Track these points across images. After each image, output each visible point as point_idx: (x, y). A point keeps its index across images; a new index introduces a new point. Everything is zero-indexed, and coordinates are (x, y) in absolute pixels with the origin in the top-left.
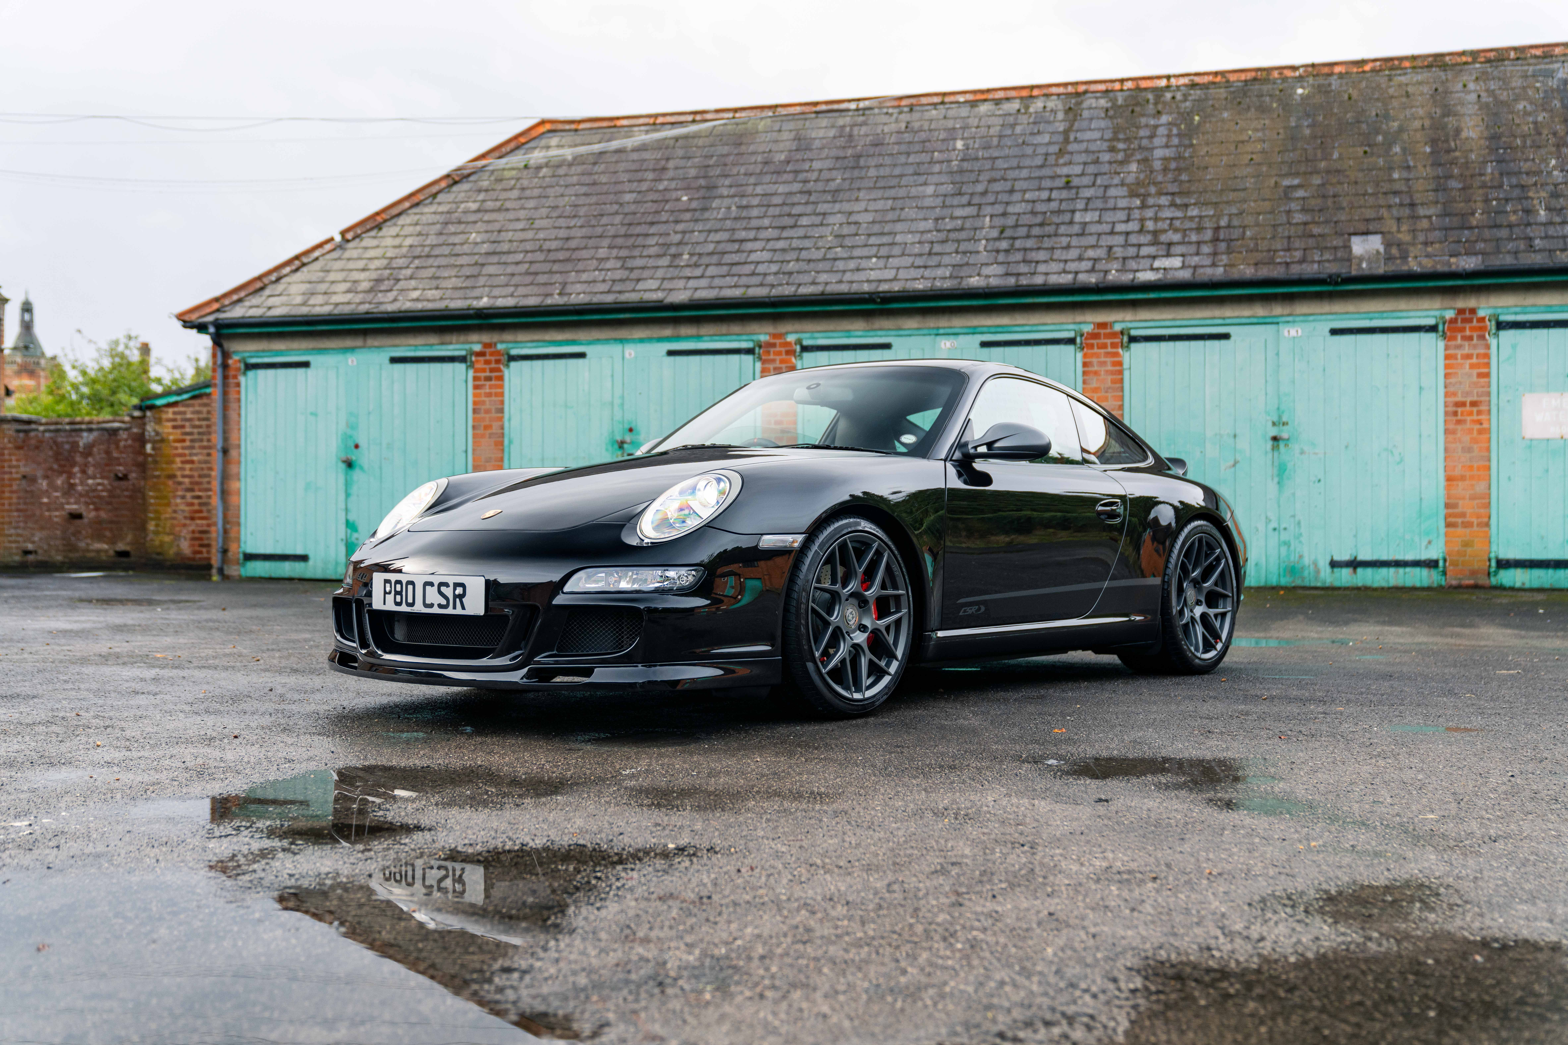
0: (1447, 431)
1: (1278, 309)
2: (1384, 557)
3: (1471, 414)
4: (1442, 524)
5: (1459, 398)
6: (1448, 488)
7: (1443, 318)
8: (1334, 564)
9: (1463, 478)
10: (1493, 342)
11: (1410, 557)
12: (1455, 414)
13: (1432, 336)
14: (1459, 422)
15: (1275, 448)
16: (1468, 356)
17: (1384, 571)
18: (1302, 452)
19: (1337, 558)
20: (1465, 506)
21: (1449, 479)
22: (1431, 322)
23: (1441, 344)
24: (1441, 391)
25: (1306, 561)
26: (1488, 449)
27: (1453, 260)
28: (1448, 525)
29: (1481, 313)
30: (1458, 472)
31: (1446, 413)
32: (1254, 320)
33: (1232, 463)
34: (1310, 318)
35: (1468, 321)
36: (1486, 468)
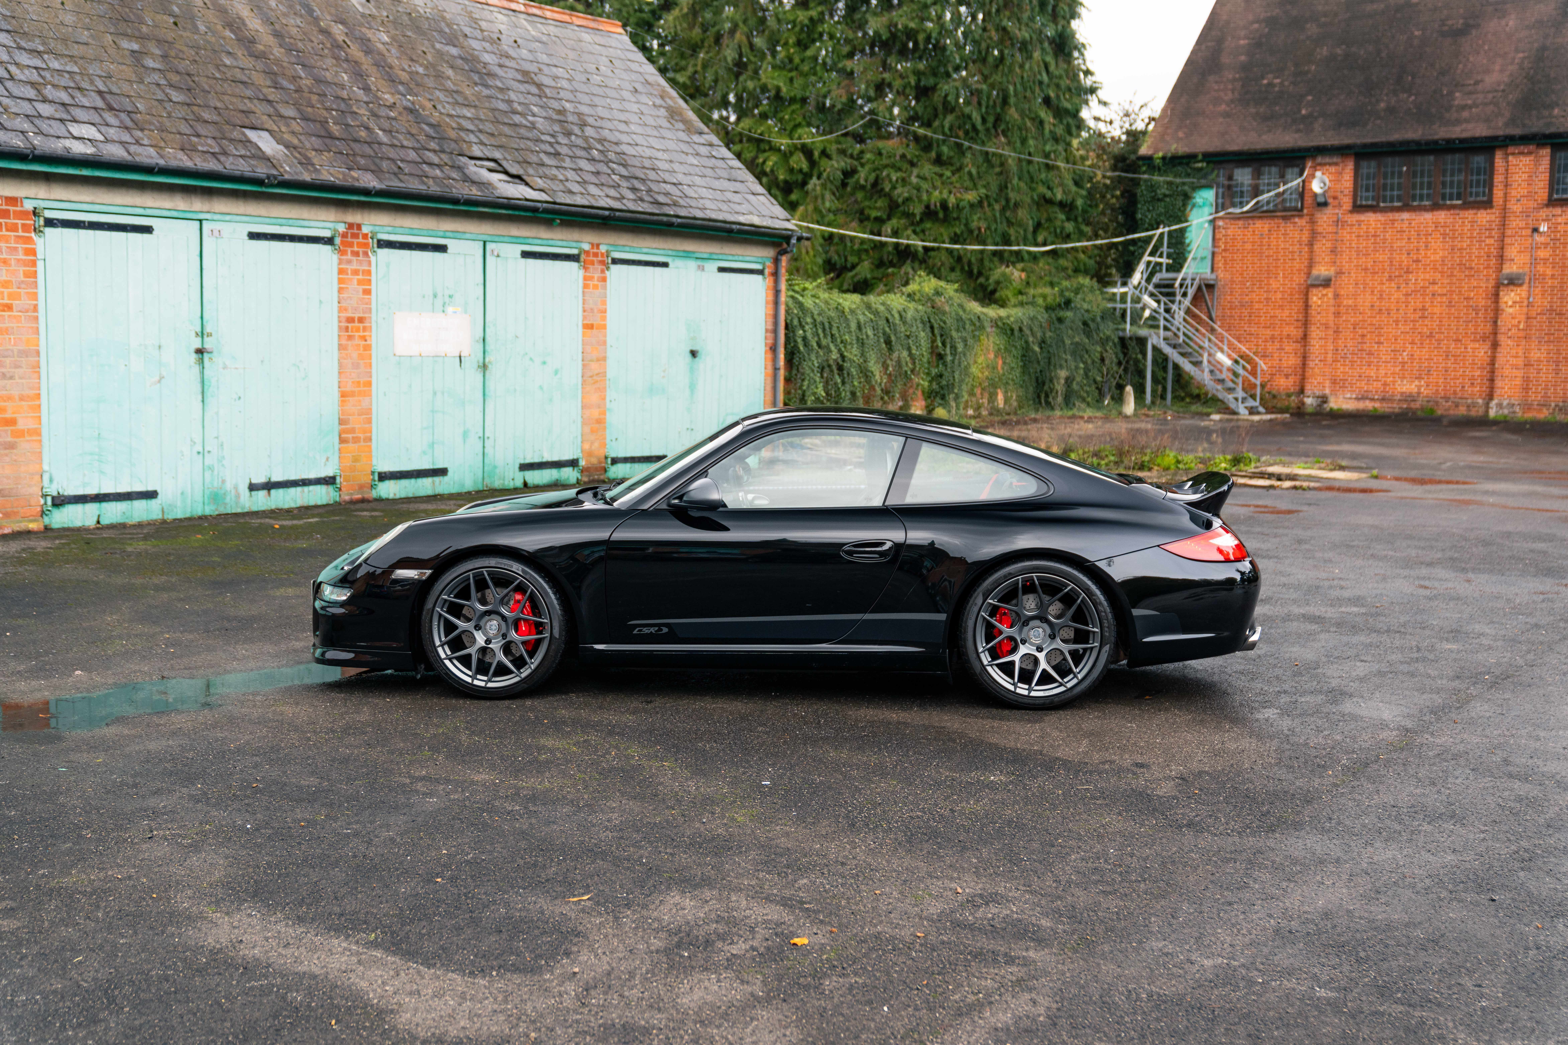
0: (341, 347)
1: (198, 204)
2: (293, 477)
3: (358, 330)
4: (336, 440)
5: (350, 315)
6: (343, 403)
7: (335, 230)
8: (252, 487)
9: (352, 394)
10: (373, 259)
11: (312, 475)
12: (347, 329)
13: (328, 248)
14: (350, 338)
15: (201, 362)
16: (356, 272)
17: (292, 491)
18: (225, 368)
19: (254, 481)
20: (356, 422)
21: (343, 395)
22: (327, 234)
23: (335, 257)
24: (336, 304)
25: (228, 486)
26: (370, 365)
27: (354, 174)
28: (342, 441)
29: (365, 230)
30: (349, 388)
31: (340, 328)
32: (175, 214)
33: (158, 378)
34: (228, 218)
35: (355, 236)
36: (369, 384)
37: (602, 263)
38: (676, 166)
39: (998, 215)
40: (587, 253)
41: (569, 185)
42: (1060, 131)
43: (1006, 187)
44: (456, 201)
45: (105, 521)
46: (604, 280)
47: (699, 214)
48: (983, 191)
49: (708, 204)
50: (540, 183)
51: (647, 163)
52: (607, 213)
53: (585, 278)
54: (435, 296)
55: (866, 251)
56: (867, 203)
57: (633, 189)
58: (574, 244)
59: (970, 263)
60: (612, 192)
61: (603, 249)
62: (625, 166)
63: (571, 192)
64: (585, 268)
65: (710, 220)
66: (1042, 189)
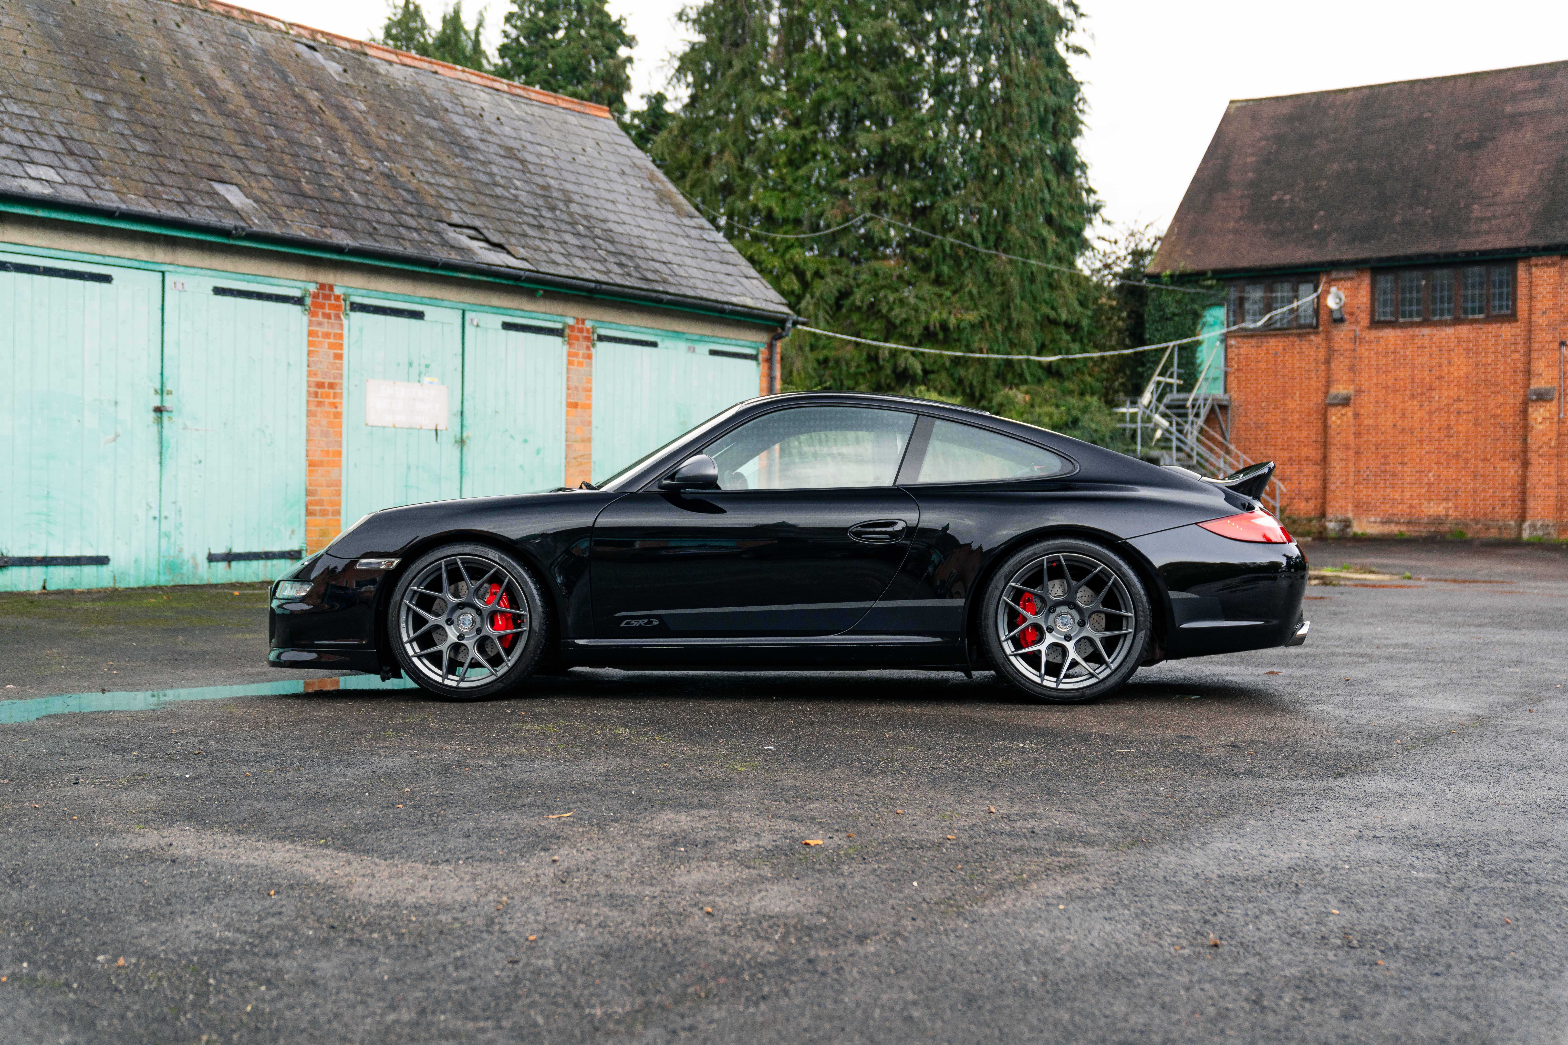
0: (310, 414)
1: (160, 255)
2: (256, 549)
3: (328, 396)
4: (303, 512)
5: (320, 380)
6: (310, 473)
7: (306, 290)
8: (212, 558)
9: (321, 464)
10: (345, 322)
11: (276, 548)
12: (316, 394)
13: (298, 308)
14: (319, 404)
15: (160, 421)
16: (327, 335)
17: (255, 564)
18: (185, 428)
19: (213, 551)
20: (324, 493)
21: (311, 464)
22: (297, 293)
23: (305, 319)
24: (305, 368)
25: (186, 555)
26: (341, 435)
27: (328, 231)
28: (309, 513)
29: (338, 291)
30: (317, 457)
31: (309, 393)
32: (136, 264)
33: (112, 436)
34: (192, 271)
35: (327, 297)
36: (339, 454)
37: (588, 339)
38: (666, 246)
39: (999, 335)
40: (572, 328)
41: (553, 256)
42: (1063, 250)
43: (1009, 307)
44: (433, 264)
45: (51, 587)
46: (589, 357)
47: (690, 292)
48: (984, 311)
49: (699, 284)
50: (522, 252)
51: (635, 242)
52: (593, 285)
53: (570, 355)
54: (411, 365)
55: (863, 374)
56: (863, 325)
57: (621, 265)
58: (558, 318)
59: (971, 386)
60: (598, 266)
61: (589, 324)
62: (612, 242)
63: (555, 263)
64: (570, 344)
65: (701, 299)
66: (1046, 309)
